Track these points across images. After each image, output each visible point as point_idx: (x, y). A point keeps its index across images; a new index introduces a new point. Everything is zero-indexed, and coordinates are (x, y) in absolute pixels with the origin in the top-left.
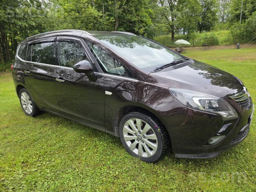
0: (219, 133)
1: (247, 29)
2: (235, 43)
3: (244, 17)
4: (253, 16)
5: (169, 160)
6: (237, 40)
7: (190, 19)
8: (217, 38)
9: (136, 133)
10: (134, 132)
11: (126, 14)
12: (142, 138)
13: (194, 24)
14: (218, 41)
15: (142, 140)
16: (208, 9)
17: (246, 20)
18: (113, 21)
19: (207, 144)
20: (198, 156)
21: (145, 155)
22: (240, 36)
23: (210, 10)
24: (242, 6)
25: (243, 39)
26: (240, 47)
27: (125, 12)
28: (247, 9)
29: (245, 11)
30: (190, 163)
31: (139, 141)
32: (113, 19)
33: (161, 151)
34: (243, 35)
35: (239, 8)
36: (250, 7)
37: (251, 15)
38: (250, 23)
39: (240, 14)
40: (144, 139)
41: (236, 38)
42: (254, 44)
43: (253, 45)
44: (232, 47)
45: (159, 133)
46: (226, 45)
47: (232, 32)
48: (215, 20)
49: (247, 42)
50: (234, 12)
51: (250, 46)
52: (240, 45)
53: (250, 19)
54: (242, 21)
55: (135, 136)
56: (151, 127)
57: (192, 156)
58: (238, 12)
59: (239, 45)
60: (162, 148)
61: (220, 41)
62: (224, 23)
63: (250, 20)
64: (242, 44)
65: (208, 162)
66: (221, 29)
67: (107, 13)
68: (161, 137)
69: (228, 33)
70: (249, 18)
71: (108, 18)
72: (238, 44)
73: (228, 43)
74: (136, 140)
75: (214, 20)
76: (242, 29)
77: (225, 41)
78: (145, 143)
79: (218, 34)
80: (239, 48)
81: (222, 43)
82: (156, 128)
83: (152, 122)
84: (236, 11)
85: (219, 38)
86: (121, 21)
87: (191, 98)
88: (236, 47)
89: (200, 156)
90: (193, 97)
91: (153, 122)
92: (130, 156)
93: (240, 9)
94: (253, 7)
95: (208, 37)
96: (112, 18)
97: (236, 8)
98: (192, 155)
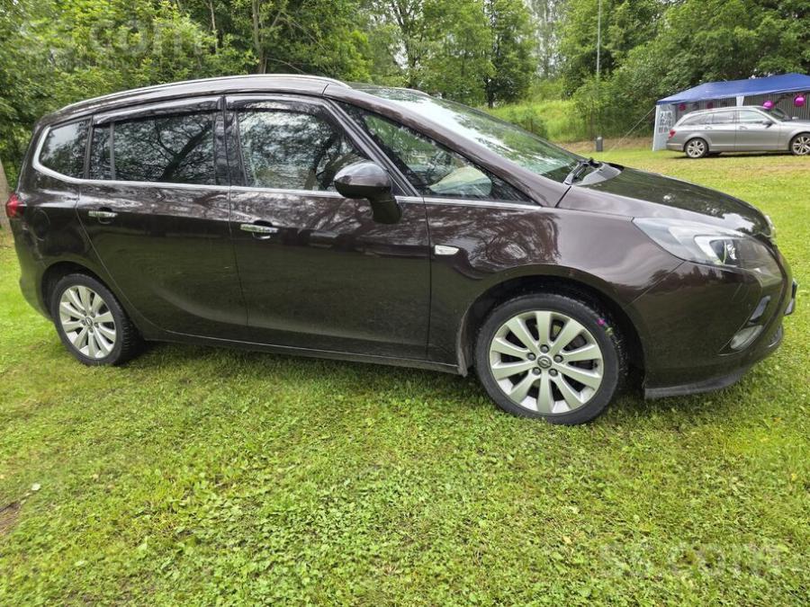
0: (752, 321)
1: (619, 96)
2: (592, 138)
3: (609, 63)
4: (630, 61)
5: (620, 411)
6: (595, 127)
7: (463, 67)
8: (542, 122)
9: (532, 353)
10: (528, 351)
11: (293, 41)
12: (551, 363)
13: (474, 82)
14: (546, 131)
15: (552, 367)
16: (507, 38)
17: (615, 72)
18: (253, 64)
19: (728, 349)
20: (698, 387)
21: (560, 408)
22: (601, 115)
23: (513, 41)
24: (598, 31)
25: (609, 124)
26: (604, 145)
27: (288, 36)
28: (609, 41)
29: (606, 45)
30: (673, 410)
31: (540, 373)
32: (251, 58)
33: (613, 388)
34: (609, 115)
35: (591, 37)
36: (617, 34)
37: (624, 56)
38: (625, 80)
39: (595, 55)
40: (560, 364)
41: (591, 124)
42: (639, 136)
43: (636, 140)
44: (584, 148)
45: (610, 339)
46: (566, 142)
47: (580, 106)
48: (529, 69)
49: (620, 133)
50: (578, 47)
51: (628, 143)
52: (605, 141)
53: (625, 67)
54: (604, 73)
55: (529, 362)
56: (583, 328)
57: (686, 389)
58: (588, 49)
59: (602, 141)
60: (617, 377)
61: (550, 131)
62: (553, 80)
63: (624, 70)
64: (608, 138)
65: (710, 403)
66: (544, 97)
67: (230, 37)
68: (616, 348)
69: (570, 108)
70: (621, 65)
71: (235, 52)
72: (599, 138)
73: (571, 137)
74: (530, 372)
75: (527, 69)
76: (606, 97)
77: (564, 131)
78: (560, 374)
79: (544, 111)
80: (602, 151)
81: (556, 135)
82: (602, 325)
83: (589, 314)
84: (583, 45)
85: (547, 123)
86: (275, 62)
87: (692, 237)
88: (595, 147)
89: (703, 387)
90: (696, 236)
91: (592, 312)
92: (511, 418)
93: (592, 40)
94: (626, 35)
95: (519, 118)
96: (250, 53)
97: (584, 37)
98: (686, 386)
